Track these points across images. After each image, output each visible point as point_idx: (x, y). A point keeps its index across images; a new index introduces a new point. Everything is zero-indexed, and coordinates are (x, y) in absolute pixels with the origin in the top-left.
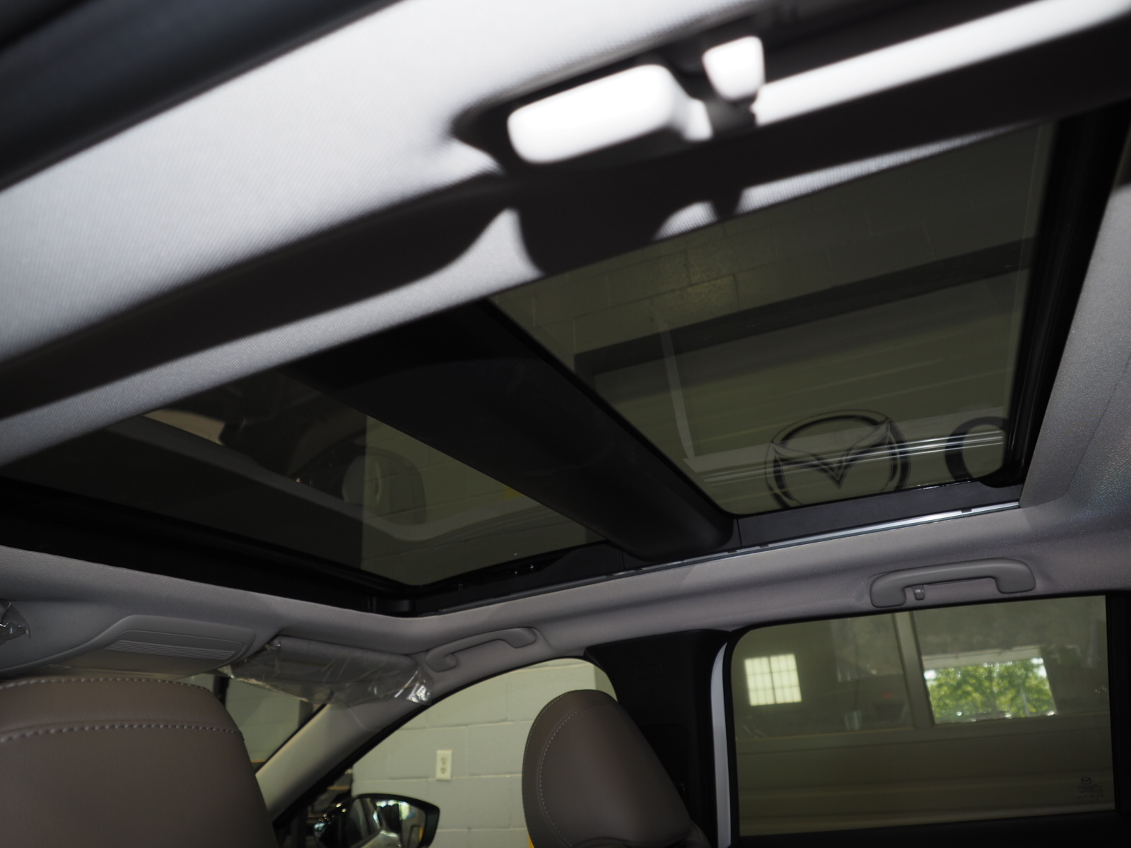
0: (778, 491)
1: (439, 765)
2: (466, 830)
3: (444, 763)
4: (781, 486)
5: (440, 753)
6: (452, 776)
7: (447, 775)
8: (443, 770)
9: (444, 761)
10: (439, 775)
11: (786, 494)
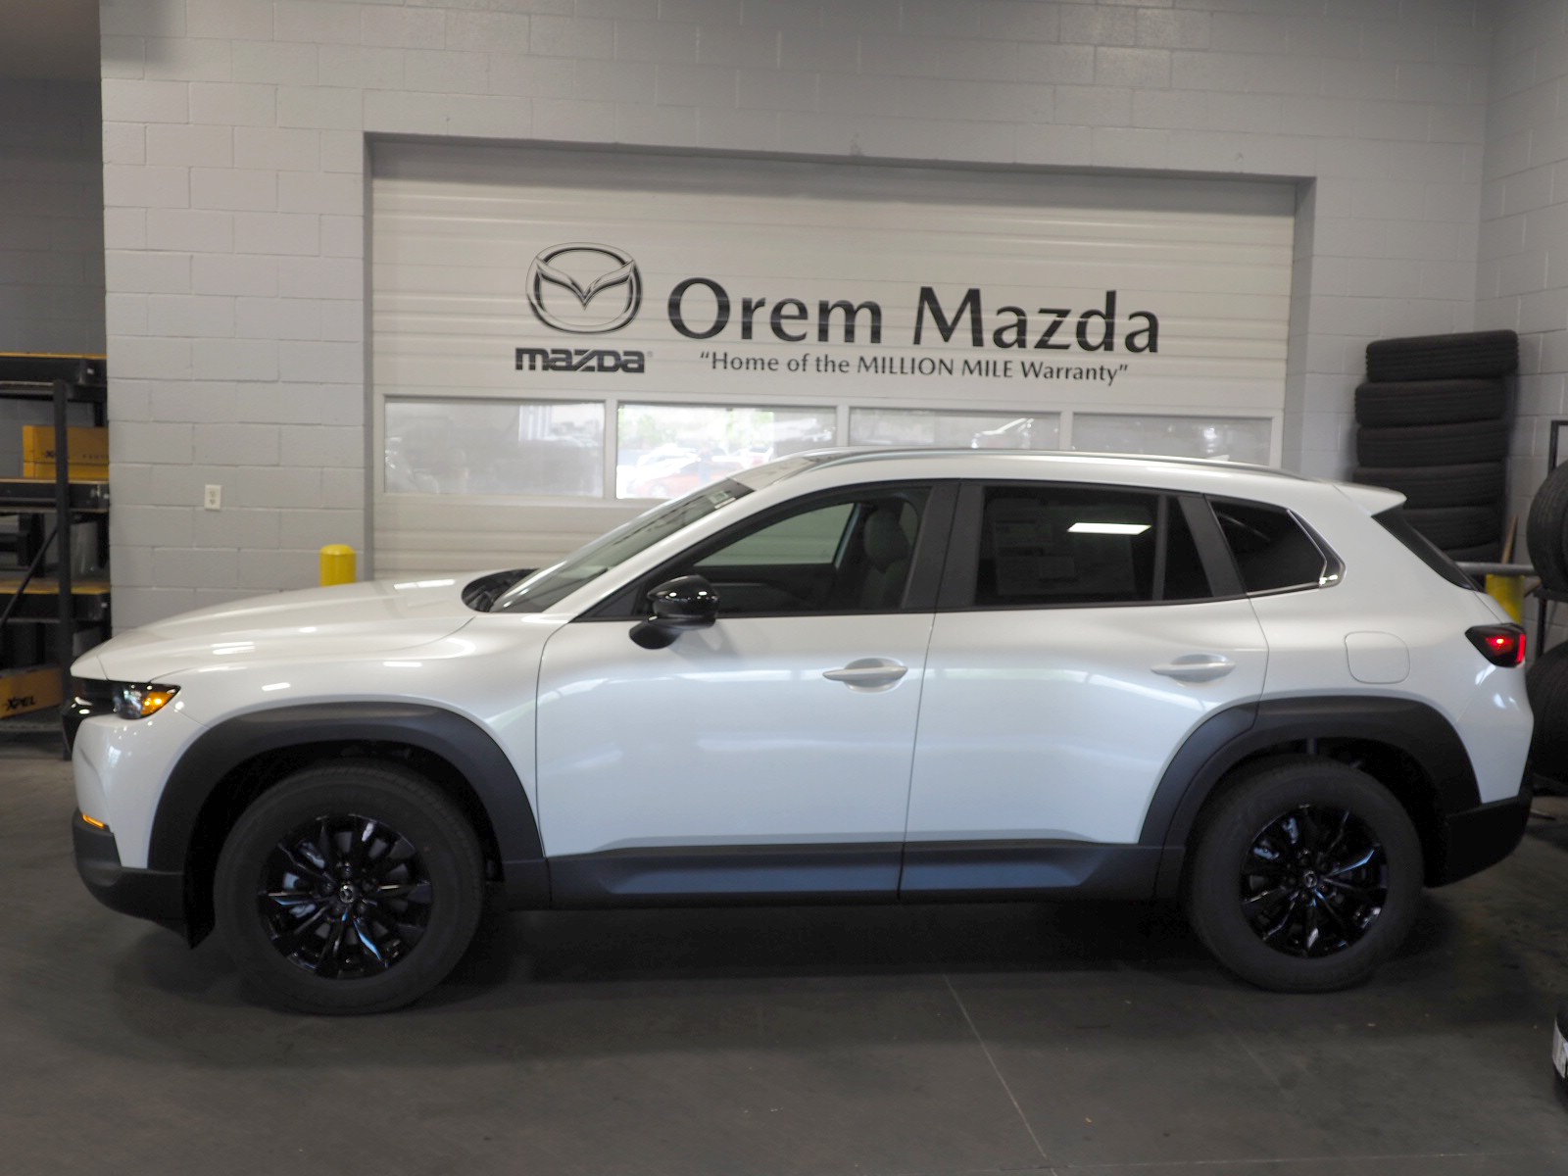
0: (535, 302)
1: (208, 498)
2: (236, 550)
3: (212, 496)
4: (538, 297)
5: (208, 487)
6: (222, 504)
7: (217, 506)
8: (212, 502)
9: (213, 494)
10: (208, 505)
11: (541, 305)
